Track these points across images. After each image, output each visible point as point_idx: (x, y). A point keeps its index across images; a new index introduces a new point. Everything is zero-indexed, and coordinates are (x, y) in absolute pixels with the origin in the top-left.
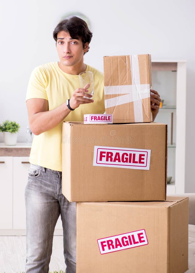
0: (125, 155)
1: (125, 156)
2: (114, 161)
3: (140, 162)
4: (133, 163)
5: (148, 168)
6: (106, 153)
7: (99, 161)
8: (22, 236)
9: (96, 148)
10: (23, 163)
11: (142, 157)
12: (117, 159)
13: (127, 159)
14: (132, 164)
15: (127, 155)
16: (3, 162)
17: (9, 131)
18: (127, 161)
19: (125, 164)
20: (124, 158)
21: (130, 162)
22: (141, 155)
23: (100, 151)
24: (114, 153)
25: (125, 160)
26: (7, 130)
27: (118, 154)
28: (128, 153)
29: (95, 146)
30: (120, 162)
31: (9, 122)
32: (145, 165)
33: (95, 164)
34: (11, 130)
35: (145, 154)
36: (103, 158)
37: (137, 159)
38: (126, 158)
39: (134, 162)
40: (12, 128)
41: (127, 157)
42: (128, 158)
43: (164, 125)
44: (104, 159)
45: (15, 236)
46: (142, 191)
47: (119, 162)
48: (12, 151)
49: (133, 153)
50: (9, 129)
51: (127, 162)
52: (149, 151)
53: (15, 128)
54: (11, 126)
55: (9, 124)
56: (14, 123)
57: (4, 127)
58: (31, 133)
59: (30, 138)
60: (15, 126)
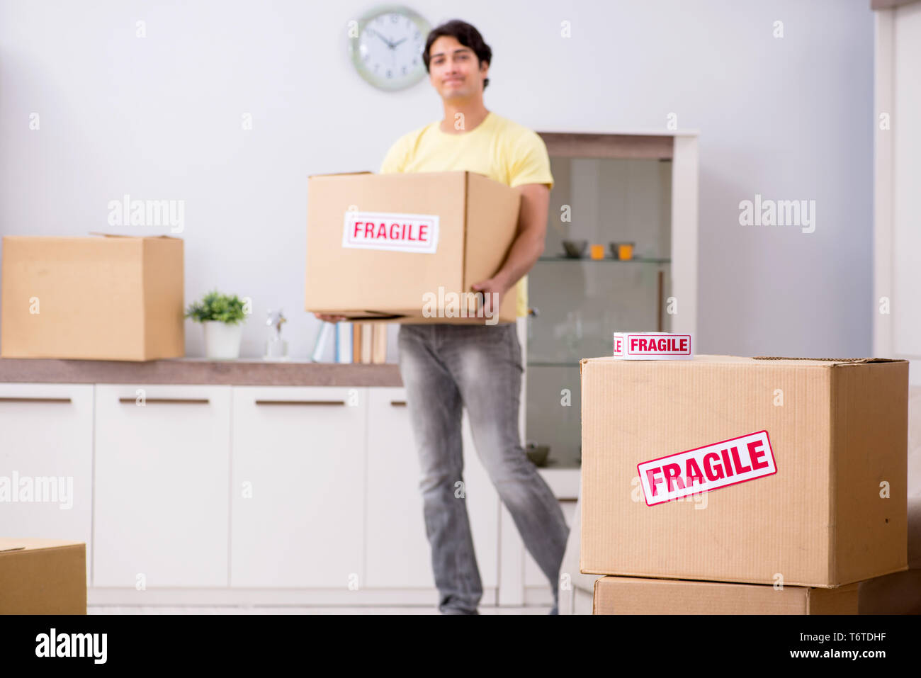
10: (259, 403)
16: (205, 402)
17: (220, 317)
26: (215, 316)
31: (220, 296)
34: (226, 316)
40: (228, 311)
48: (229, 370)
50: (221, 312)
53: (236, 312)
54: (225, 305)
55: (220, 300)
56: (232, 298)
57: (206, 309)
58: (279, 327)
59: (276, 339)
60: (237, 306)
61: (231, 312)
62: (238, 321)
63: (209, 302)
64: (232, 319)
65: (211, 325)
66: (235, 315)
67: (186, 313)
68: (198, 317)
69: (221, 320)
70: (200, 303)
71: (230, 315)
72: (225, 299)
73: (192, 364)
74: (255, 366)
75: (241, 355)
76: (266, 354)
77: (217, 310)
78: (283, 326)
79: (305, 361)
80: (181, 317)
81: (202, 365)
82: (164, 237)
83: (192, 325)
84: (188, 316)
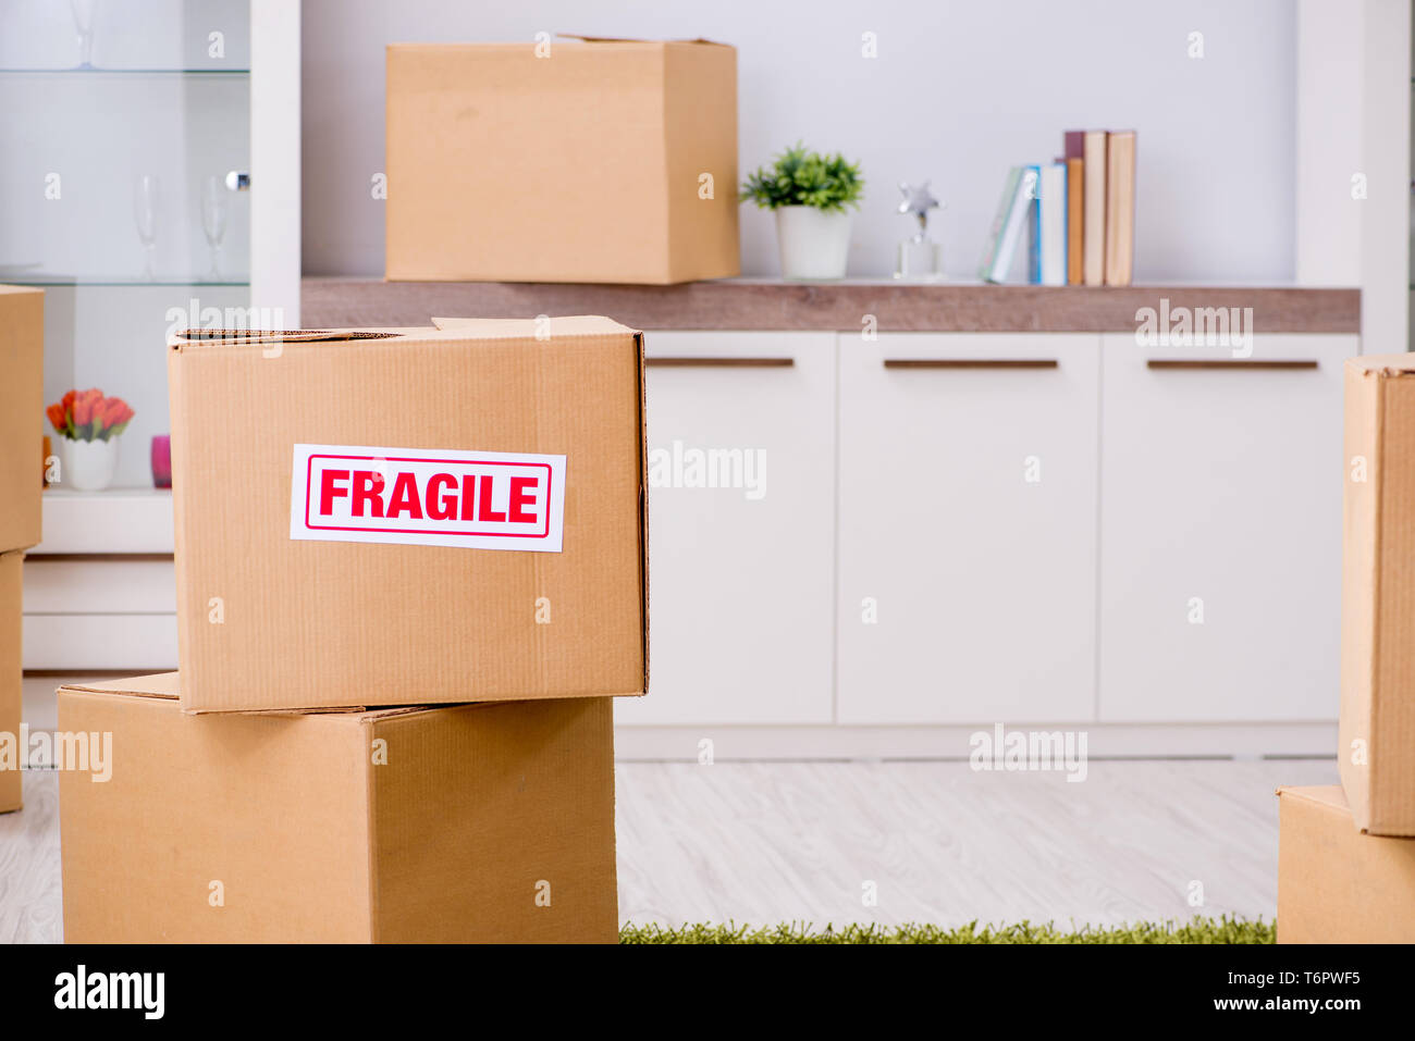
0: (443, 485)
1: (443, 490)
2: (389, 515)
3: (517, 516)
4: (482, 518)
5: (553, 543)
6: (351, 475)
7: (317, 518)
8: (886, 760)
9: (302, 452)
10: (891, 364)
11: (526, 491)
12: (405, 506)
13: (451, 501)
14: (476, 524)
15: (452, 483)
16: (787, 363)
17: (812, 198)
18: (451, 513)
19: (446, 524)
20: (440, 499)
21: (467, 516)
22: (517, 484)
23: (319, 466)
24: (390, 475)
25: (442, 507)
26: (802, 196)
27: (406, 480)
28: (458, 472)
29: (297, 447)
30: (421, 517)
31: (808, 156)
32: (539, 527)
33: (298, 531)
34: (822, 195)
35: (541, 474)
36: (336, 500)
38: (446, 499)
39: (487, 515)
40: (826, 185)
41: (451, 492)
42: (455, 498)
44: (342, 505)
45: (847, 761)
46: (529, 652)
47: (412, 516)
48: (831, 301)
49: (478, 472)
50: (813, 189)
51: (453, 517)
52: (558, 462)
53: (841, 187)
54: (821, 172)
55: (809, 164)
56: (832, 161)
57: (783, 182)
58: (922, 216)
59: (918, 239)
60: (843, 176)
61: (830, 187)
62: (844, 204)
63: (789, 170)
64: (833, 201)
65: (791, 212)
66: (840, 194)
67: (742, 190)
68: (765, 199)
69: (812, 204)
70: (770, 172)
71: (830, 193)
72: (819, 163)
73: (760, 290)
74: (882, 292)
75: (850, 273)
76: (899, 270)
77: (806, 185)
78: (932, 214)
79: (976, 282)
80: (731, 197)
81: (781, 290)
82: (701, 41)
83: (756, 214)
84: (747, 196)
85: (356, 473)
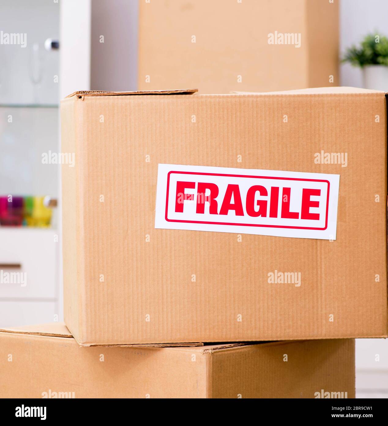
0: (258, 193)
1: (258, 196)
2: (221, 213)
3: (306, 215)
4: (283, 216)
5: (330, 234)
6: (197, 186)
7: (172, 214)
9: (163, 169)
11: (313, 198)
12: (232, 207)
13: (263, 204)
14: (279, 220)
15: (263, 192)
18: (262, 213)
19: (259, 220)
20: (255, 202)
21: (274, 214)
22: (307, 193)
23: (175, 179)
24: (222, 185)
25: (257, 208)
27: (233, 189)
28: (268, 185)
29: (160, 165)
30: (242, 214)
32: (320, 223)
33: (160, 223)
35: (323, 187)
36: (186, 202)
37: (296, 206)
38: (259, 202)
39: (287, 214)
41: (263, 198)
42: (266, 202)
43: (381, 95)
44: (190, 206)
46: (313, 308)
47: (237, 214)
49: (281, 185)
51: (264, 215)
52: (335, 179)
67: (343, 56)
77: (383, 53)
85: (199, 184)
